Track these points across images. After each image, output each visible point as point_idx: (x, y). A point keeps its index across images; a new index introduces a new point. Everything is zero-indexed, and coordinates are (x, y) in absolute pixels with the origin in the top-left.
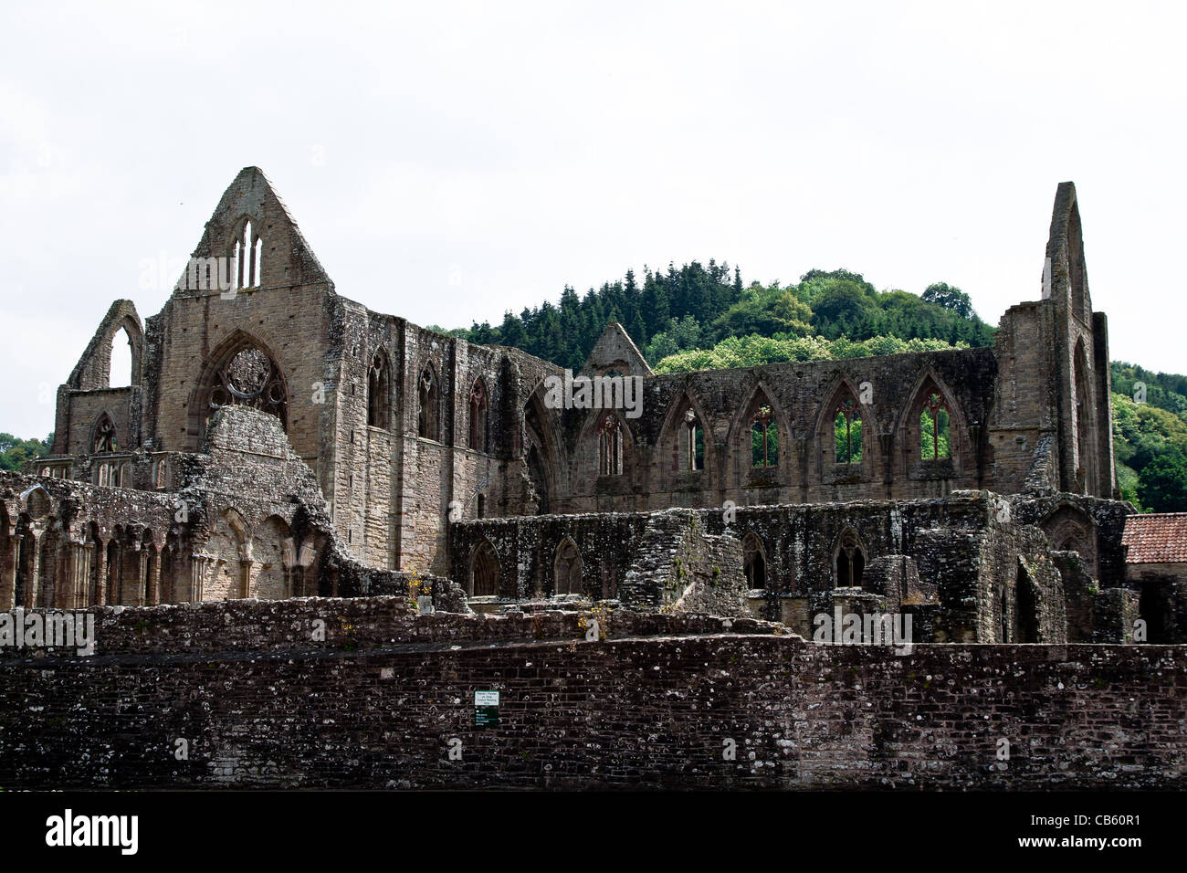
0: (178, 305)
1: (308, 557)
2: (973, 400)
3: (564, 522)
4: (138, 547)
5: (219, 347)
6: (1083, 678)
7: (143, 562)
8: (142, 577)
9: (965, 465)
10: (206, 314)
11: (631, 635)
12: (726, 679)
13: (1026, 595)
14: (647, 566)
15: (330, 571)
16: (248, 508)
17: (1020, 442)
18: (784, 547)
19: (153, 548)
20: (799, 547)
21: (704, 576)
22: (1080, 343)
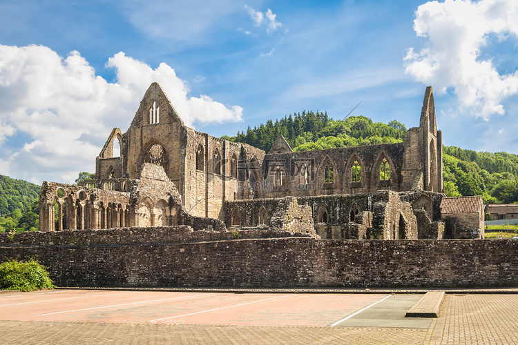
0: (132, 130)
1: (174, 213)
2: (397, 160)
3: (261, 201)
4: (117, 209)
5: (146, 144)
6: (405, 251)
7: (119, 215)
8: (119, 219)
9: (394, 182)
10: (142, 133)
11: (260, 238)
12: (291, 252)
13: (402, 224)
14: (278, 215)
15: (181, 218)
16: (154, 197)
17: (411, 174)
18: (333, 209)
19: (122, 209)
20: (338, 209)
21: (298, 219)
22: (432, 141)
